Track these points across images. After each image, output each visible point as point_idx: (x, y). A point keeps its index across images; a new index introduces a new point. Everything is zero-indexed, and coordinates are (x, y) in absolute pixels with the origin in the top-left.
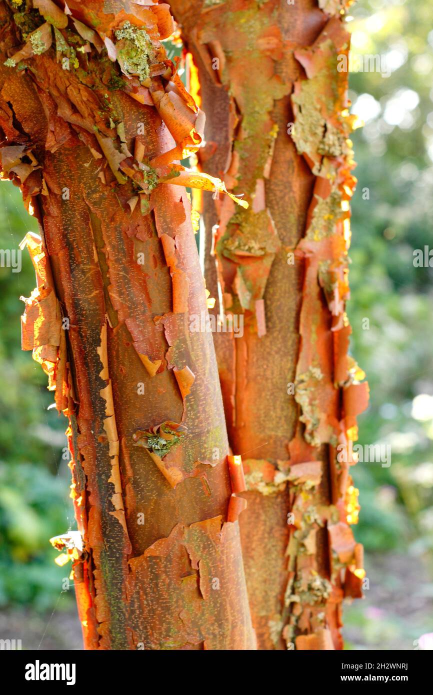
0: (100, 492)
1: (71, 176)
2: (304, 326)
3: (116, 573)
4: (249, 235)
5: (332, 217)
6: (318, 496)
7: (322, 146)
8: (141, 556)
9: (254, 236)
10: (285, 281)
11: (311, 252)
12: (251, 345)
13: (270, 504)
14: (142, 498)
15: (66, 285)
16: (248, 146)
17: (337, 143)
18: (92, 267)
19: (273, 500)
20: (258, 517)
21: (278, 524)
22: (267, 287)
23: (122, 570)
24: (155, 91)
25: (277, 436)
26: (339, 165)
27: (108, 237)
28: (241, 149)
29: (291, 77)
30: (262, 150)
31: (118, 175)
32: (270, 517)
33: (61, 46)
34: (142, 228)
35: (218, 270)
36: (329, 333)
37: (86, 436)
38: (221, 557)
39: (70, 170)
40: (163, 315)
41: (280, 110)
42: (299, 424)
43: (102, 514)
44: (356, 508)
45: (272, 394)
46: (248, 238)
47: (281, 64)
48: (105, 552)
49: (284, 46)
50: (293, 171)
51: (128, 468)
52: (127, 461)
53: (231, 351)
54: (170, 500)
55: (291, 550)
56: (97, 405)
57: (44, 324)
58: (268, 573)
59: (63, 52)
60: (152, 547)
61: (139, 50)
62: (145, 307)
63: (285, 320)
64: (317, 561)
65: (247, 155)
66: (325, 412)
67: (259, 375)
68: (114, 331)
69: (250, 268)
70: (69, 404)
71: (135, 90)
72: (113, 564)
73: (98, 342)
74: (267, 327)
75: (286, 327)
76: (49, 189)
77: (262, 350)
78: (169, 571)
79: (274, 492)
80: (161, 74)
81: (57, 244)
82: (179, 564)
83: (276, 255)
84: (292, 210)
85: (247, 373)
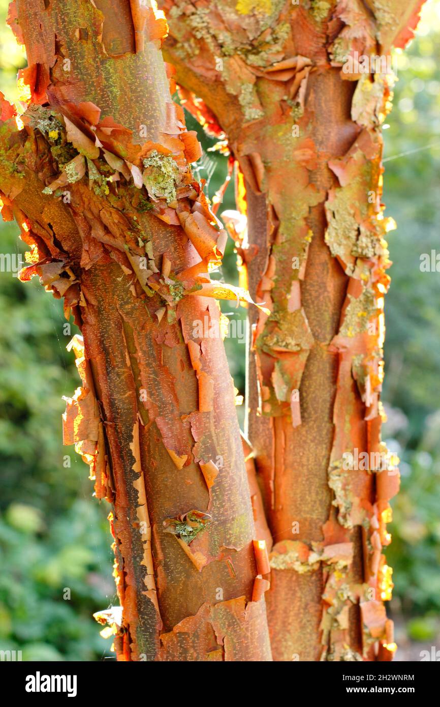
0: (136, 573)
1: (106, 289)
2: (338, 416)
3: (150, 647)
4: (286, 332)
5: (365, 314)
6: (351, 574)
7: (355, 249)
8: (171, 632)
9: (291, 333)
10: (319, 375)
11: (344, 347)
12: (288, 434)
13: (305, 582)
14: (172, 579)
15: (103, 386)
16: (286, 250)
17: (370, 245)
18: (126, 370)
19: (308, 579)
20: (294, 594)
21: (313, 600)
22: (303, 380)
23: (154, 644)
24: (182, 211)
25: (312, 519)
26: (373, 265)
27: (140, 344)
28: (280, 252)
29: (325, 185)
30: (298, 253)
31: (146, 289)
32: (306, 594)
33: (94, 175)
34: (170, 335)
35: (257, 365)
36: (363, 422)
37: (122, 522)
38: (245, 634)
39: (105, 284)
40: (190, 413)
41: (315, 216)
42: (332, 509)
43: (138, 594)
44: (390, 586)
45: (307, 480)
46: (286, 334)
47: (315, 173)
48: (140, 628)
49: (318, 157)
50: (328, 272)
51: (159, 551)
52: (158, 546)
53: (270, 438)
54: (197, 582)
55: (325, 625)
56: (131, 494)
57: (83, 421)
58: (303, 646)
59: (95, 180)
60: (179, 624)
61: (166, 176)
62: (173, 406)
63: (319, 411)
64: (350, 636)
65: (285, 258)
66: (358, 496)
67: (296, 462)
68: (146, 427)
69: (287, 362)
70: (107, 493)
71: (162, 212)
72: (147, 638)
73: (130, 438)
74: (302, 417)
75: (321, 417)
76: (87, 301)
77: (299, 438)
78: (197, 646)
79: (309, 571)
80: (187, 195)
81: (95, 350)
82: (205, 639)
83: (311, 351)
84: (327, 309)
85: (285, 460)
